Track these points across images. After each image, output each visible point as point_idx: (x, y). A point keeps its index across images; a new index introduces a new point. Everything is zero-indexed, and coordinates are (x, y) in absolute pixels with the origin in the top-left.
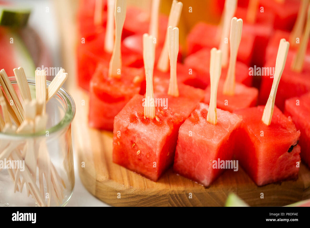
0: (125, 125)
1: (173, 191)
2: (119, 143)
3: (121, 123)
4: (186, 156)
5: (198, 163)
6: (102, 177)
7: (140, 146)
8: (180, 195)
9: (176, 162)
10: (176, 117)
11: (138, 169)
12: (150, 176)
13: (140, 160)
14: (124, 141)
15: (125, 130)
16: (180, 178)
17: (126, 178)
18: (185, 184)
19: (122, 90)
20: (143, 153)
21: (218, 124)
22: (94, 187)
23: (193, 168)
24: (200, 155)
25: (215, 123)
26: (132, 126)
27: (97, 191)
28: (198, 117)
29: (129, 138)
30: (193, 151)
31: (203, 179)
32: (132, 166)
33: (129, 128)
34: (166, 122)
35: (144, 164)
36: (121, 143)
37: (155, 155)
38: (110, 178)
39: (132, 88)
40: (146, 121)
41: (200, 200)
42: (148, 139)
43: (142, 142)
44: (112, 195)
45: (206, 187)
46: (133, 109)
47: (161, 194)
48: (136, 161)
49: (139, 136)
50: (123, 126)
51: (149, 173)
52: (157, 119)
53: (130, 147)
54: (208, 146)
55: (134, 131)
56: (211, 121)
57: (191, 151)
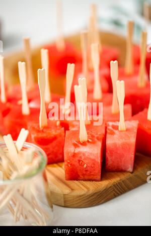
0: (73, 151)
1: (114, 182)
2: (69, 165)
3: (69, 151)
4: (113, 157)
5: (123, 159)
6: (67, 191)
7: (86, 161)
8: (119, 183)
9: (107, 164)
10: (100, 135)
11: (86, 177)
12: (96, 179)
13: (86, 171)
14: (73, 163)
15: (73, 154)
16: (113, 174)
17: (81, 186)
18: (118, 176)
19: (53, 133)
20: (88, 165)
21: (127, 130)
22: (63, 200)
23: (120, 163)
24: (123, 153)
25: (125, 130)
26: (77, 150)
27: (65, 202)
28: (112, 131)
29: (77, 159)
30: (119, 152)
31: (128, 168)
32: (82, 177)
33: (76, 152)
34: (96, 140)
35: (90, 172)
36: (71, 165)
37: (98, 162)
38: (72, 190)
39: (59, 129)
40: (84, 144)
41: (131, 182)
42: (91, 154)
43: (86, 158)
44: (78, 200)
45: (132, 173)
46: (71, 140)
47: (108, 187)
48: (84, 172)
49: (84, 154)
50: (71, 152)
51: (95, 177)
52: (90, 140)
53: (78, 165)
54: (128, 144)
55: (79, 153)
56: (122, 130)
57: (117, 153)
